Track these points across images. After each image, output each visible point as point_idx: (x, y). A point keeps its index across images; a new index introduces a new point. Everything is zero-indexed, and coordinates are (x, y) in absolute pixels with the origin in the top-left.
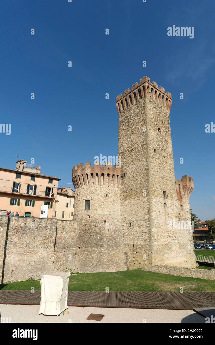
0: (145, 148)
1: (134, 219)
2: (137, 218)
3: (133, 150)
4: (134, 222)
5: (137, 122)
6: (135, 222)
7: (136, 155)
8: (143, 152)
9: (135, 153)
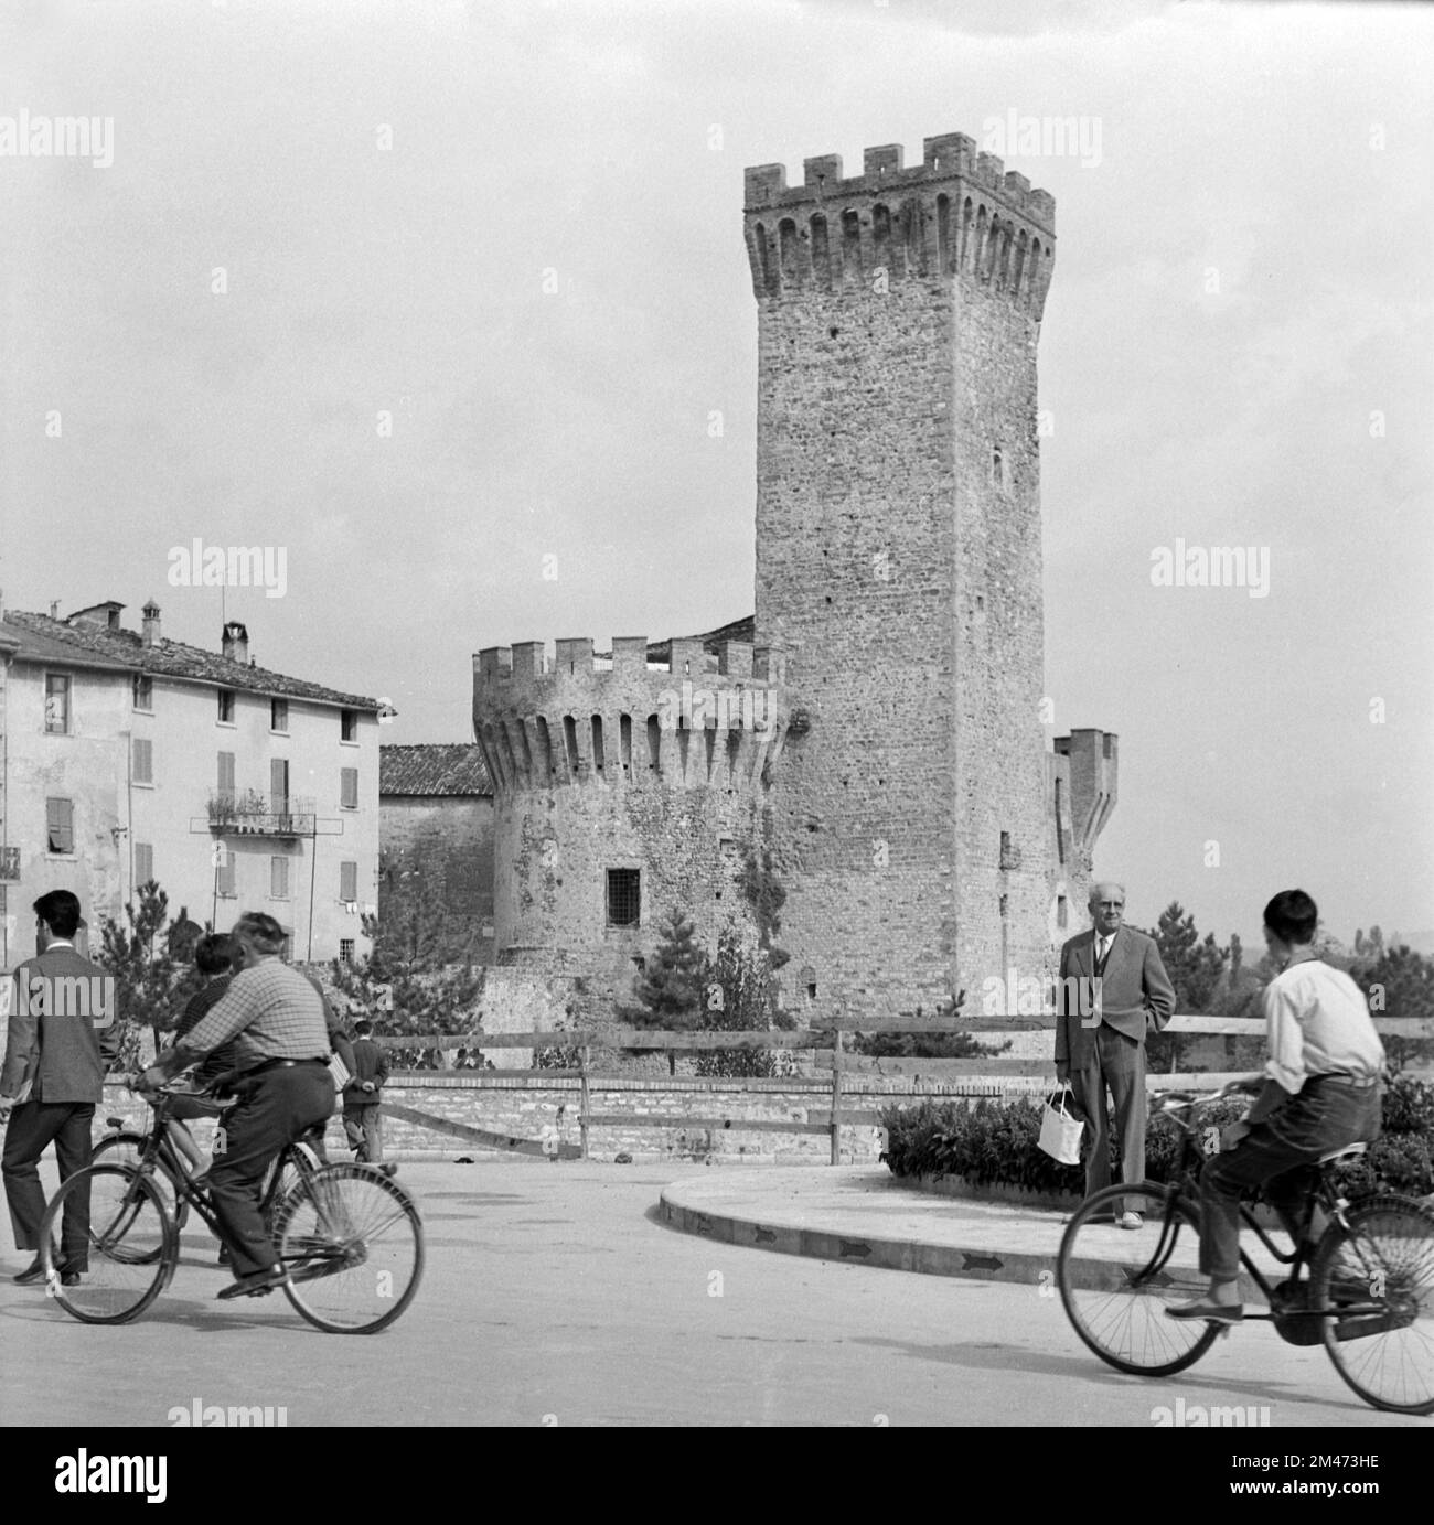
0: (935, 592)
1: (864, 978)
2: (882, 974)
3: (862, 585)
4: (863, 991)
5: (890, 414)
6: (870, 992)
7: (878, 620)
8: (924, 616)
9: (877, 609)
